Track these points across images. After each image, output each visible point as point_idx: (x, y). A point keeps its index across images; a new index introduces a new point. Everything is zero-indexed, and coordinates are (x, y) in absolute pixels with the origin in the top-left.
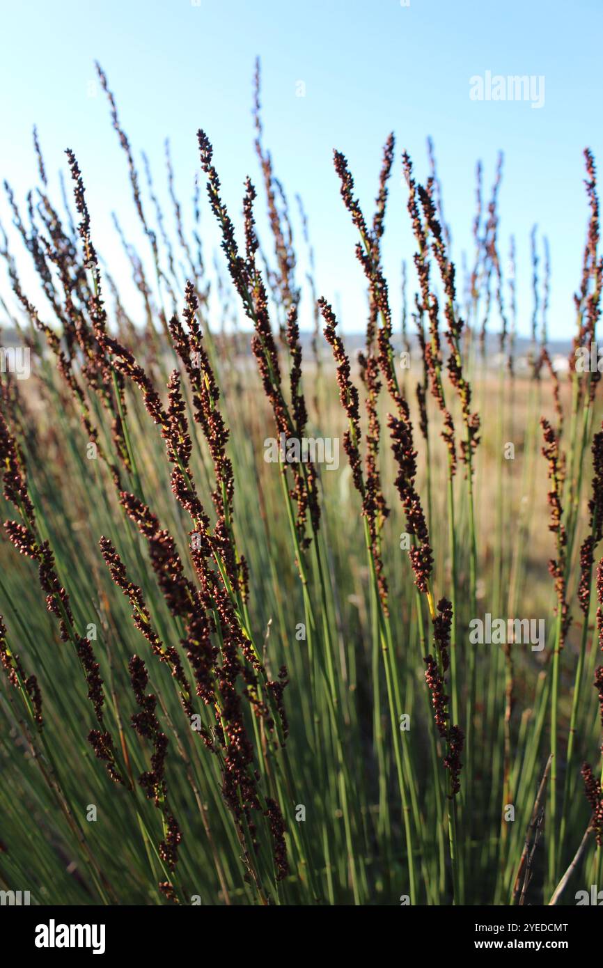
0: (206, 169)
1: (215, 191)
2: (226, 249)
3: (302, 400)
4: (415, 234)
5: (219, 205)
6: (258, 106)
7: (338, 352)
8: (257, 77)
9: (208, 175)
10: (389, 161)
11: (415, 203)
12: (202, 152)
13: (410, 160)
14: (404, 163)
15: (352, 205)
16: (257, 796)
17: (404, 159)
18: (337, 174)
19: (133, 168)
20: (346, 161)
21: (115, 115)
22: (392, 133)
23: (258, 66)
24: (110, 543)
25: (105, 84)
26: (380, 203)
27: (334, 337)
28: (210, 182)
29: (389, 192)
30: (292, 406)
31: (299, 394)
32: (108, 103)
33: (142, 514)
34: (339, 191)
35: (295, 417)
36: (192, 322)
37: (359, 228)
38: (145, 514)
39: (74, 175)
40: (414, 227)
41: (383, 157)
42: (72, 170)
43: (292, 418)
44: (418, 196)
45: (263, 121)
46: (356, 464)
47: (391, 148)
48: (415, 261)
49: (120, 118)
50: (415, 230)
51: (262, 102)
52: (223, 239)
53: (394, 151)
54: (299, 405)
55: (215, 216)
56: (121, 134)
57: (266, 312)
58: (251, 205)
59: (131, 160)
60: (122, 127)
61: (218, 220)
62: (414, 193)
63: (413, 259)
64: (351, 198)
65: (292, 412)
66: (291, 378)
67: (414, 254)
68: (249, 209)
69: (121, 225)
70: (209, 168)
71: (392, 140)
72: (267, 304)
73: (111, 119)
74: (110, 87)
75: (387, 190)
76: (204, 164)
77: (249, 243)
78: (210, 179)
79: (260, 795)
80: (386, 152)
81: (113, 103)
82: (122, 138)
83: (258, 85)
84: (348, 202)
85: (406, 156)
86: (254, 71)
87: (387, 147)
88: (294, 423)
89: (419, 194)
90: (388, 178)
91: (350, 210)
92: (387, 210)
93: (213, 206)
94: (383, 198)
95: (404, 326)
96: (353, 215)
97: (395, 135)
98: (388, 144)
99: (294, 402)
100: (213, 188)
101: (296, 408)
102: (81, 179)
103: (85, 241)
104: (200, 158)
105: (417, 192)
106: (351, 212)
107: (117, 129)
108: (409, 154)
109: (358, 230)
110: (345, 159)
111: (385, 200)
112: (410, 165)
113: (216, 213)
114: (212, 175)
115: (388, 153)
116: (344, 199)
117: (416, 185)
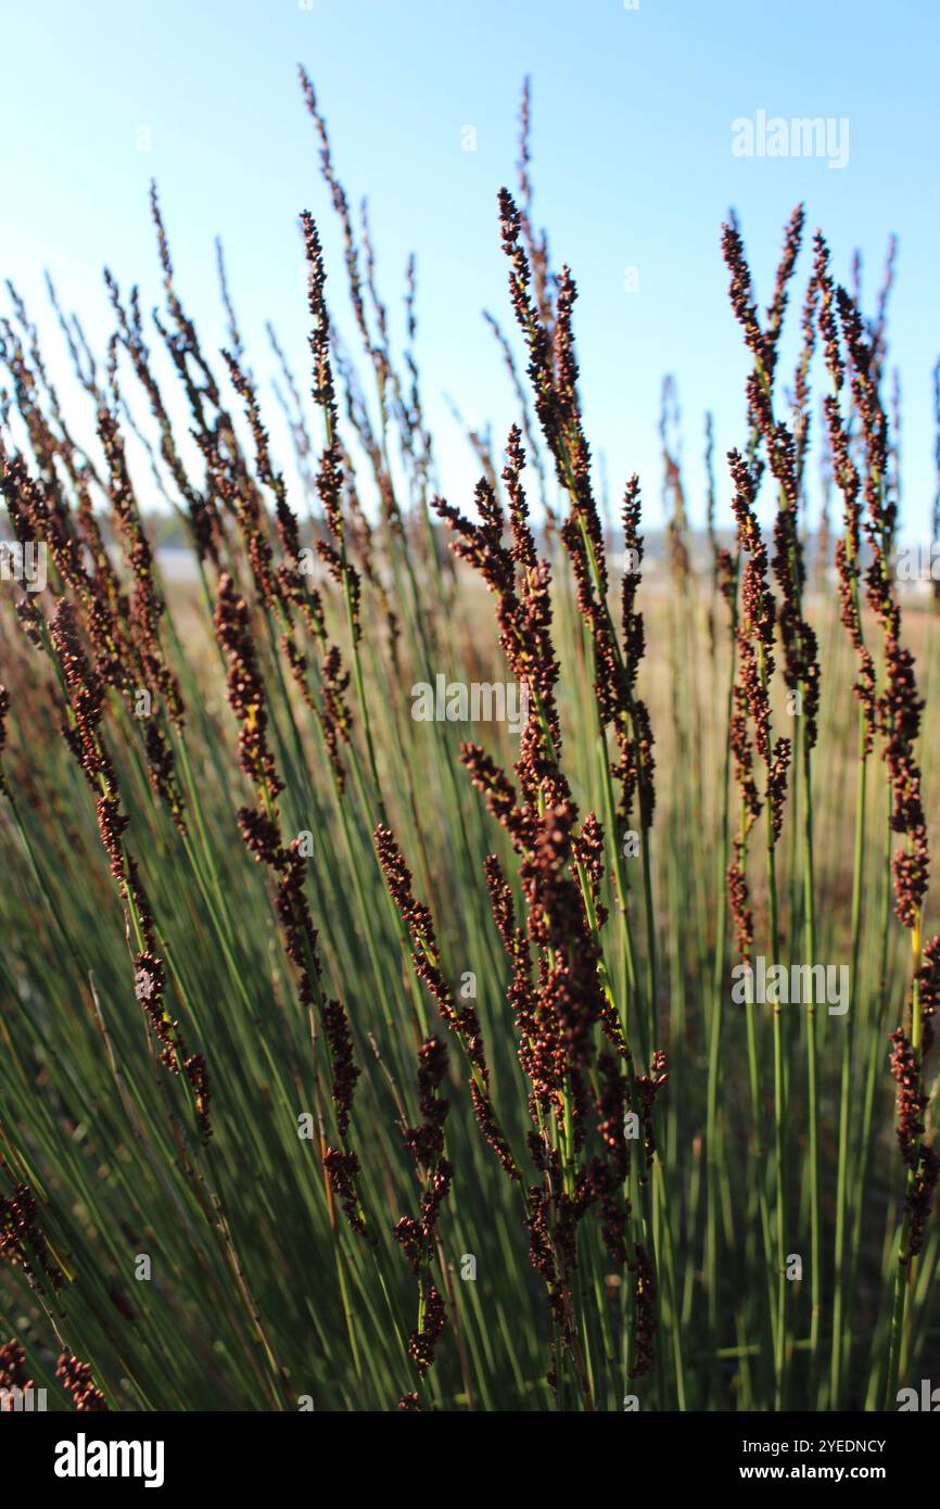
0: (509, 251)
1: (522, 286)
2: (534, 377)
3: (639, 620)
4: (828, 364)
5: (526, 306)
6: (526, 157)
7: (752, 536)
8: (525, 109)
9: (512, 259)
10: (793, 249)
11: (832, 315)
12: (505, 223)
13: (825, 246)
14: (816, 250)
15: (747, 314)
16: (624, 1239)
17: (816, 244)
18: (726, 264)
19: (351, 243)
20: (741, 243)
21: (326, 155)
22: (801, 206)
23: (527, 92)
24: (391, 836)
25: (312, 104)
26: (774, 316)
27: (747, 514)
28: (516, 271)
29: (789, 298)
30: (623, 630)
31: (636, 611)
32: (317, 134)
33: (493, 780)
34: (728, 290)
35: (627, 647)
36: (516, 489)
37: (755, 351)
38: (497, 780)
39: (311, 252)
40: (827, 355)
41: (785, 244)
42: (309, 246)
43: (621, 648)
44: (835, 305)
45: (534, 181)
46: (762, 715)
47: (798, 229)
48: (827, 410)
49: (333, 161)
50: (829, 360)
51: (533, 151)
52: (531, 362)
53: (802, 234)
54: (633, 628)
55: (520, 325)
56: (335, 186)
57: (588, 478)
58: (570, 311)
59: (348, 231)
60: (337, 176)
61: (525, 331)
62: (831, 299)
63: (824, 405)
64: (745, 303)
65: (622, 640)
66: (624, 585)
67: (825, 397)
68: (567, 317)
69: (281, 344)
70: (514, 248)
71: (800, 215)
72: (589, 466)
73: (320, 163)
74: (320, 109)
75: (786, 295)
76: (506, 242)
77: (565, 371)
78: (516, 266)
79: (629, 1239)
80: (789, 235)
81: (324, 136)
82: (335, 195)
83: (526, 122)
84: (740, 311)
85: (820, 240)
86: (520, 99)
87: (792, 228)
88: (624, 656)
89: (838, 301)
90: (790, 276)
91: (742, 322)
92: (784, 327)
93: (518, 309)
94: (780, 307)
95: (711, 517)
96: (748, 332)
97: (804, 209)
98: (793, 223)
99: (626, 624)
100: (518, 280)
101: (628, 633)
102: (321, 260)
103: (318, 359)
104: (501, 231)
105: (835, 298)
106: (744, 326)
107: (328, 178)
108: (824, 236)
109: (753, 354)
110: (740, 240)
111: (780, 312)
112: (826, 253)
113: (521, 320)
114: (519, 259)
115: (793, 238)
116: (734, 304)
117: (834, 287)
